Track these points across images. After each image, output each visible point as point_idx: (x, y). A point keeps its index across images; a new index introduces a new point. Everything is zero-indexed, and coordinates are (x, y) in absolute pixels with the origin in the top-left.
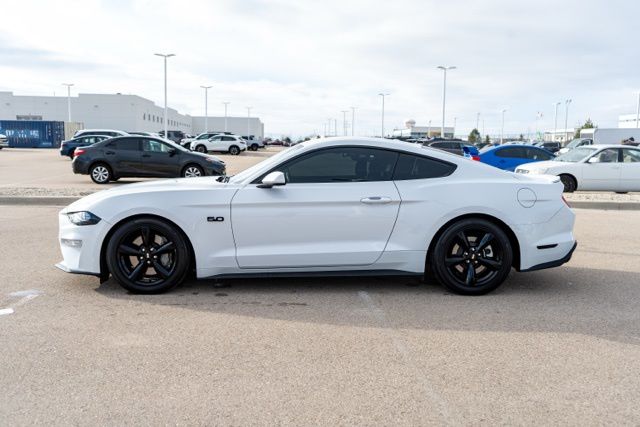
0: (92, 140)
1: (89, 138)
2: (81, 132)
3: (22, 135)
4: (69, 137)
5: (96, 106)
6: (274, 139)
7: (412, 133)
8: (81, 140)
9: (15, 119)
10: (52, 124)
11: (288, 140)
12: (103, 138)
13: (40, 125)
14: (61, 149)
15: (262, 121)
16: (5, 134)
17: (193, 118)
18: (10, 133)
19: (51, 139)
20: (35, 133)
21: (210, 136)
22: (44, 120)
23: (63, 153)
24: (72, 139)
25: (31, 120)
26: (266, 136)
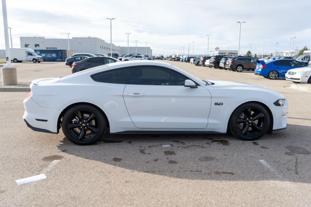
0: (79, 58)
1: (78, 57)
2: (74, 54)
3: (49, 56)
4: (69, 57)
5: (80, 43)
6: (156, 57)
7: (219, 53)
8: (75, 58)
9: (46, 49)
10: (61, 51)
11: (162, 57)
12: (84, 57)
13: (56, 52)
14: (66, 62)
15: (151, 48)
16: (41, 55)
17: (121, 47)
18: (43, 55)
19: (61, 58)
20: (54, 55)
21: (131, 56)
22: (58, 49)
23: (67, 64)
24: (70, 58)
25: (52, 49)
26: (153, 55)
